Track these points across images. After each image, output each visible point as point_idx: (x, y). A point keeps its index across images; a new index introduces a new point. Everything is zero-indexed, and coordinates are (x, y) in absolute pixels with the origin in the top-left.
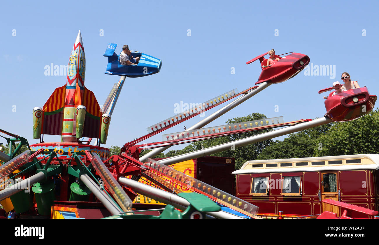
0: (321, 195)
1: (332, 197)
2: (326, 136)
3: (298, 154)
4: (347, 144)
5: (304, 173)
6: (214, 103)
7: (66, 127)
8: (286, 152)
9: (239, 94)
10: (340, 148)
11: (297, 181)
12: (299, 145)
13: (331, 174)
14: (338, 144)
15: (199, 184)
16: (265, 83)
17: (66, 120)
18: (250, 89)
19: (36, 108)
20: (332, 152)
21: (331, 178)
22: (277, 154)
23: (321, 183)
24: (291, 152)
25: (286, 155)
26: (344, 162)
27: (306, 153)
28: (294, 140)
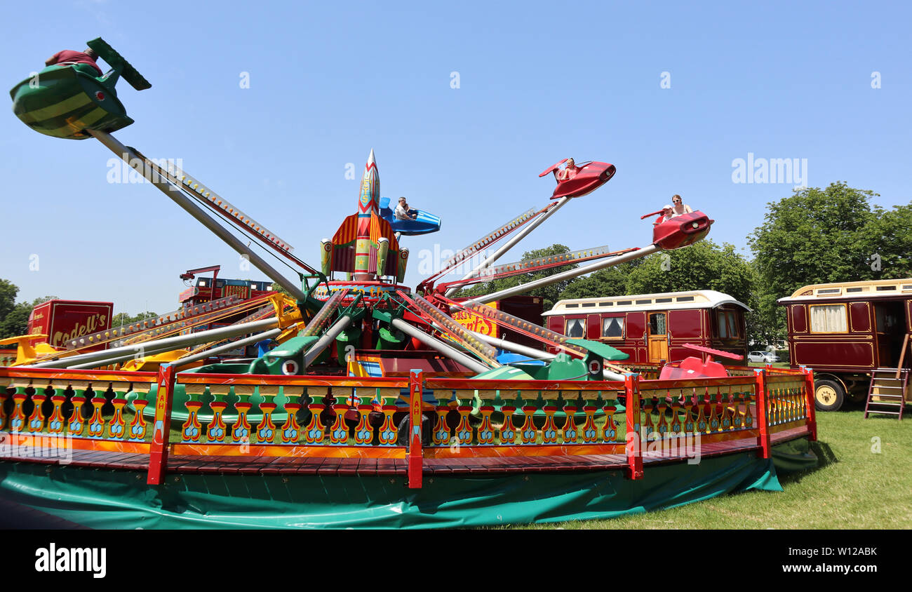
0: (648, 338)
1: (660, 341)
2: (640, 270)
3: (607, 291)
4: (665, 279)
5: (627, 314)
6: (513, 226)
7: (360, 262)
8: (593, 289)
9: (538, 213)
10: (656, 284)
11: (619, 323)
12: (608, 281)
13: (659, 314)
14: (654, 279)
15: (537, 329)
16: (564, 198)
17: (359, 254)
18: (550, 206)
19: (325, 240)
20: (646, 291)
21: (659, 319)
22: (582, 293)
23: (647, 325)
24: (599, 289)
25: (593, 292)
26: (674, 300)
27: (616, 291)
28: (602, 276)
